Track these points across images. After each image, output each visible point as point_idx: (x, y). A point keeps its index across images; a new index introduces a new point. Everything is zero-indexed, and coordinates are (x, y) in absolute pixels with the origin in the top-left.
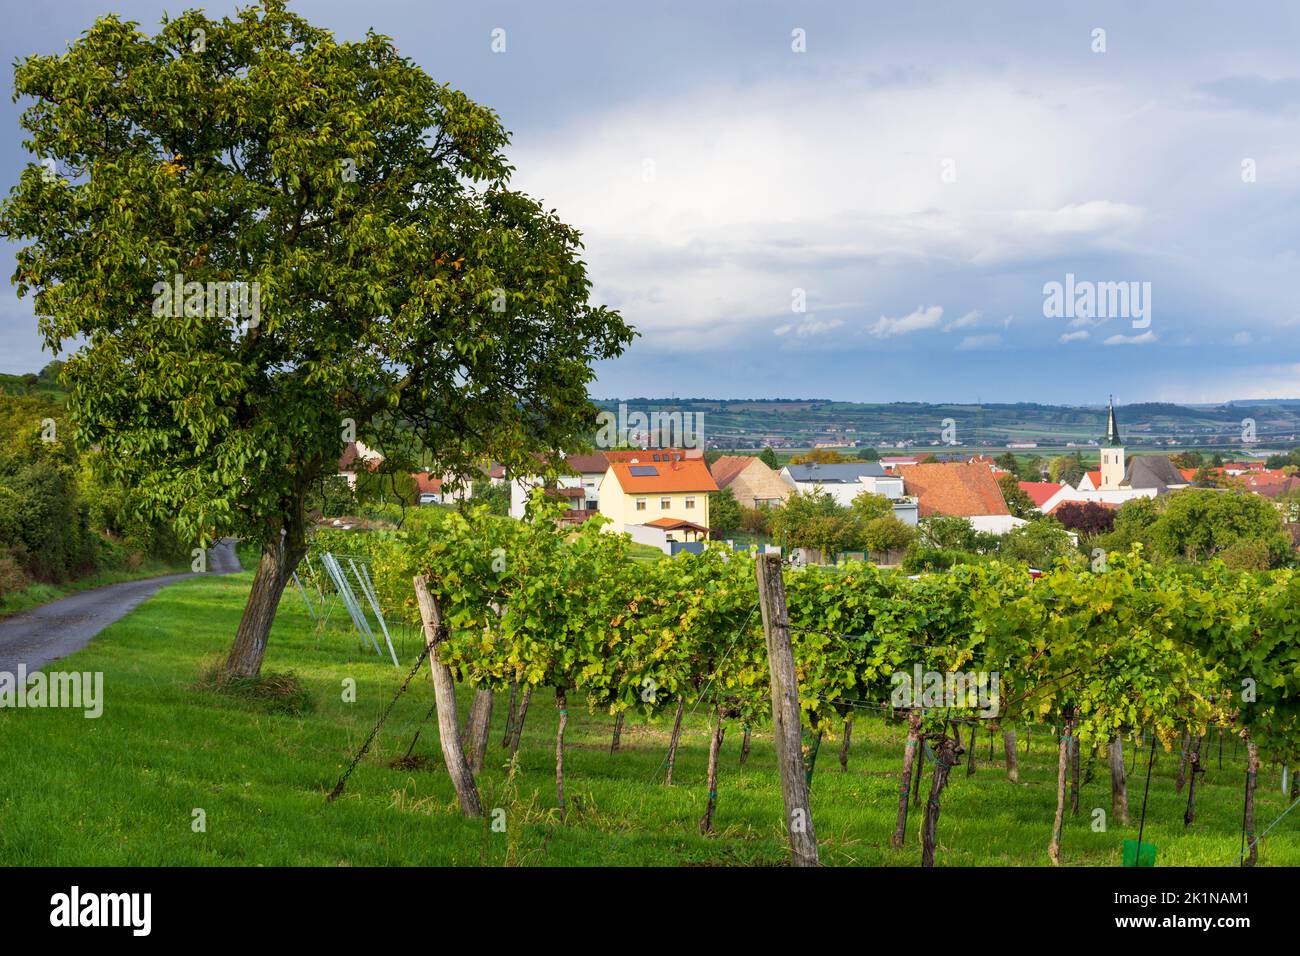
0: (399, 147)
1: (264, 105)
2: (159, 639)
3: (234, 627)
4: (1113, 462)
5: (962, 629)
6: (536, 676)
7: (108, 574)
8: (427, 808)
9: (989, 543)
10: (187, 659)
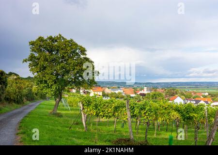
0: (74, 52)
1: (59, 47)
2: (43, 108)
3: (53, 107)
4: (145, 89)
5: (145, 109)
6: (94, 114)
7: (35, 100)
8: (81, 130)
9: (132, 97)
10: (46, 110)
